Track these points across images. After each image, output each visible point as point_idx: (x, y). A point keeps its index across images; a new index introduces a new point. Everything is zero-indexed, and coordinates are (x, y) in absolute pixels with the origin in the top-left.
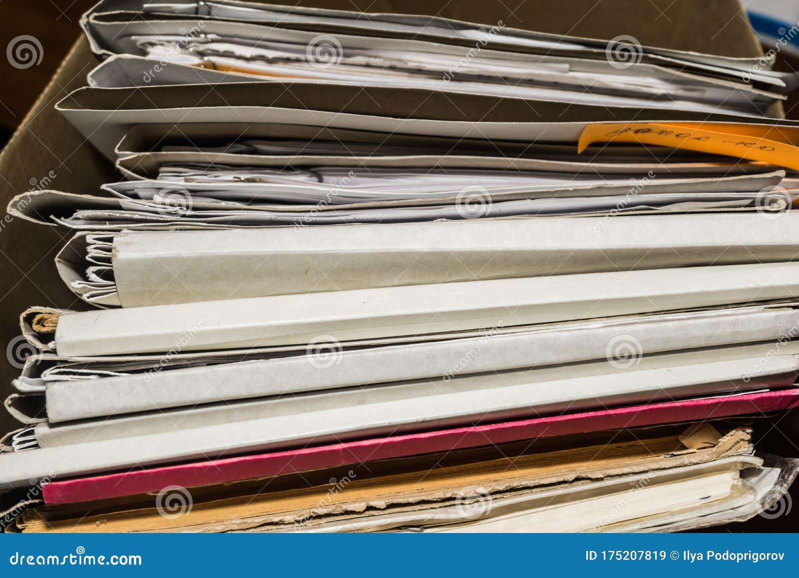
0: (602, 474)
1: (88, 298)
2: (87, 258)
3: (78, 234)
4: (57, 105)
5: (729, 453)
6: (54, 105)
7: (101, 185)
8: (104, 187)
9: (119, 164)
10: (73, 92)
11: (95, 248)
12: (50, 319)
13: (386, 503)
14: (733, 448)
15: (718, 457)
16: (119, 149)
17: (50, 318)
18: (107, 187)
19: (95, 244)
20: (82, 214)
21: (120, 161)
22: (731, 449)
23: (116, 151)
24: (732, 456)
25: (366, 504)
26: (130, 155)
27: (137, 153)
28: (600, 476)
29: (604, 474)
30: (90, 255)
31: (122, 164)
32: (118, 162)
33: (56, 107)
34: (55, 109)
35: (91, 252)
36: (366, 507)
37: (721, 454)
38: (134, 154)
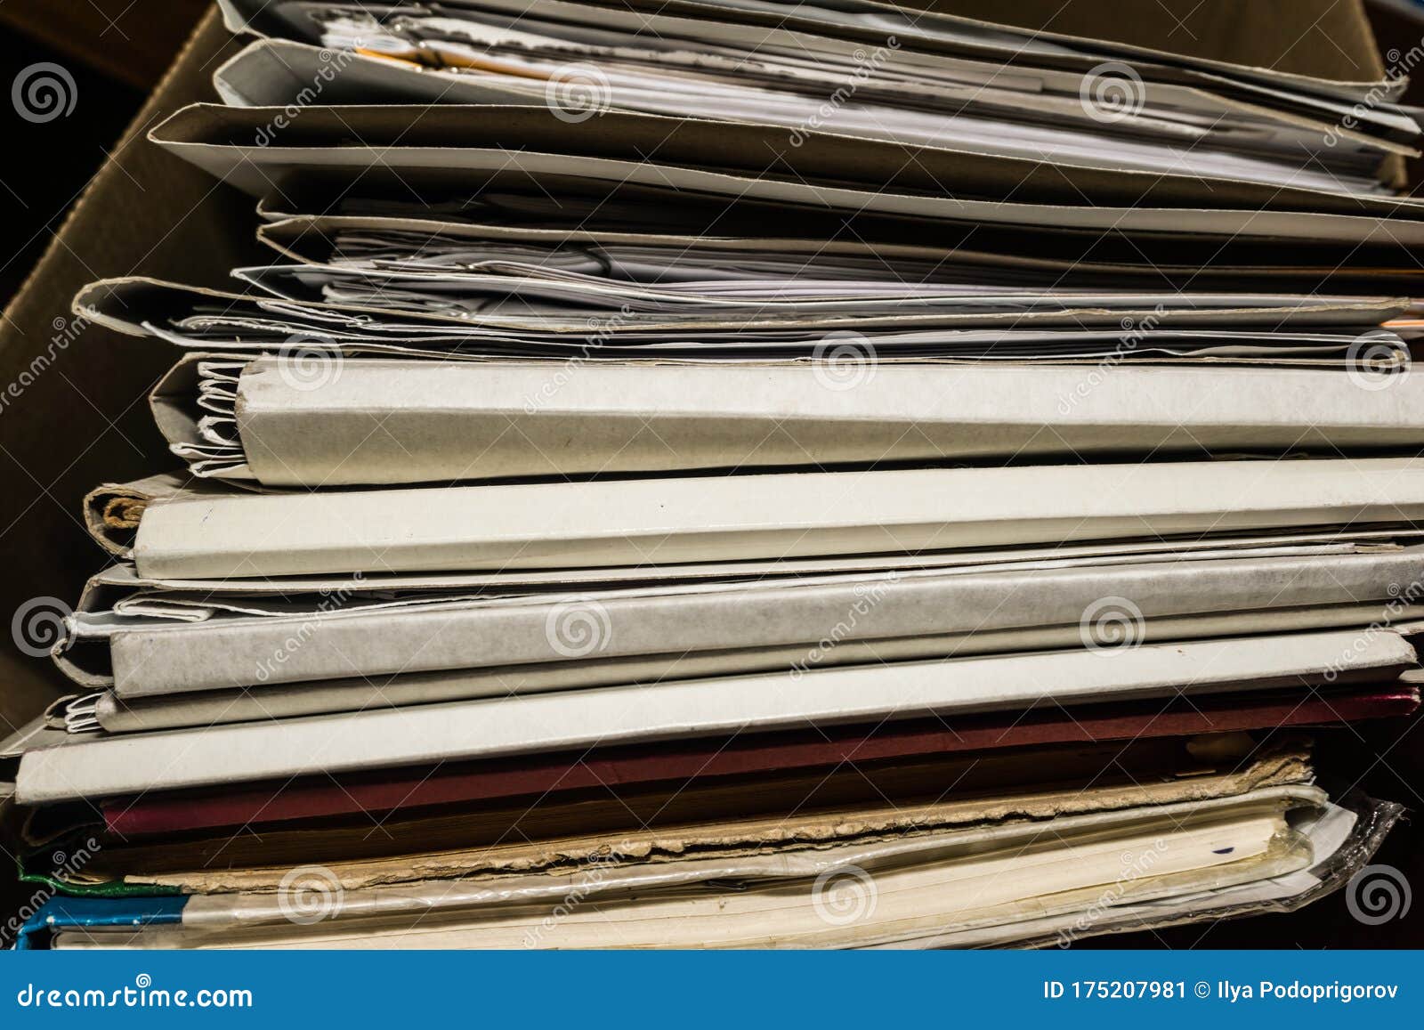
0: (1052, 810)
1: (200, 471)
2: (199, 401)
3: (189, 356)
4: (152, 134)
5: (1270, 781)
6: (146, 135)
7: (230, 269)
8: (236, 273)
9: (263, 235)
10: (178, 111)
11: (213, 386)
12: (132, 508)
13: (684, 844)
14: (1279, 774)
15: (1252, 788)
16: (265, 209)
17: (132, 506)
18: (241, 273)
19: (213, 378)
20: (196, 322)
21: (264, 230)
22: (1273, 775)
23: (259, 211)
24: (1276, 785)
25: (650, 844)
26: (282, 220)
27: (293, 216)
28: (1049, 812)
29: (1055, 811)
30: (204, 397)
31: (267, 234)
32: (260, 231)
33: (149, 136)
34: (148, 141)
35: (207, 391)
36: (649, 850)
37: (1256, 783)
38: (288, 218)
